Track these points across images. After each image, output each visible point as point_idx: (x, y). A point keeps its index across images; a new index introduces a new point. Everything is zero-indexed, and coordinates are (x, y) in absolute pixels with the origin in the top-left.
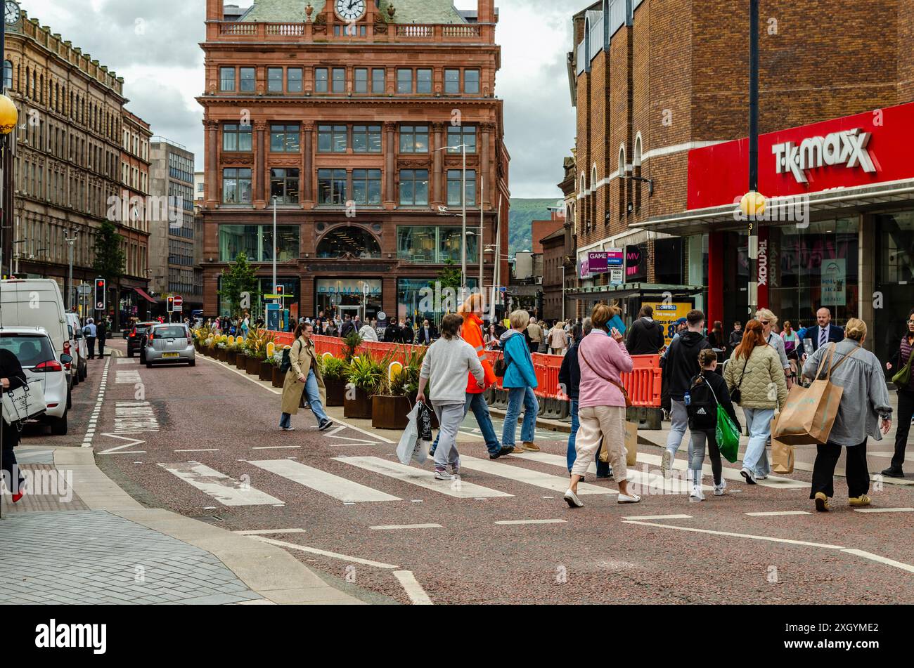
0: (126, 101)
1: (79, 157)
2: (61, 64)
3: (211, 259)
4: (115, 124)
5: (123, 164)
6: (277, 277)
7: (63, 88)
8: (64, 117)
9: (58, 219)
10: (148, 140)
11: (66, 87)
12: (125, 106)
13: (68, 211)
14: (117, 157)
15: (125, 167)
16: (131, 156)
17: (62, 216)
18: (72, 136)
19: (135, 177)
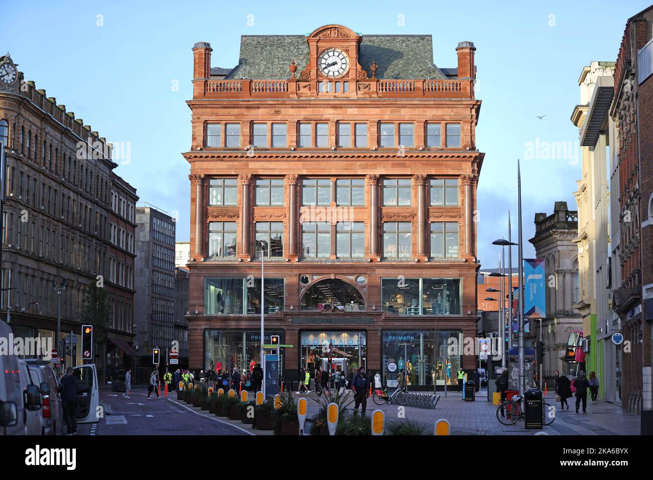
0: (115, 165)
1: (70, 216)
2: (56, 127)
3: (197, 312)
4: (104, 187)
5: (111, 225)
6: (265, 329)
7: (57, 149)
8: (56, 176)
9: (49, 274)
10: (135, 204)
11: (59, 148)
12: (114, 170)
13: (60, 267)
14: (106, 218)
15: (113, 227)
16: (118, 217)
17: (53, 271)
18: (63, 195)
19: (122, 237)
